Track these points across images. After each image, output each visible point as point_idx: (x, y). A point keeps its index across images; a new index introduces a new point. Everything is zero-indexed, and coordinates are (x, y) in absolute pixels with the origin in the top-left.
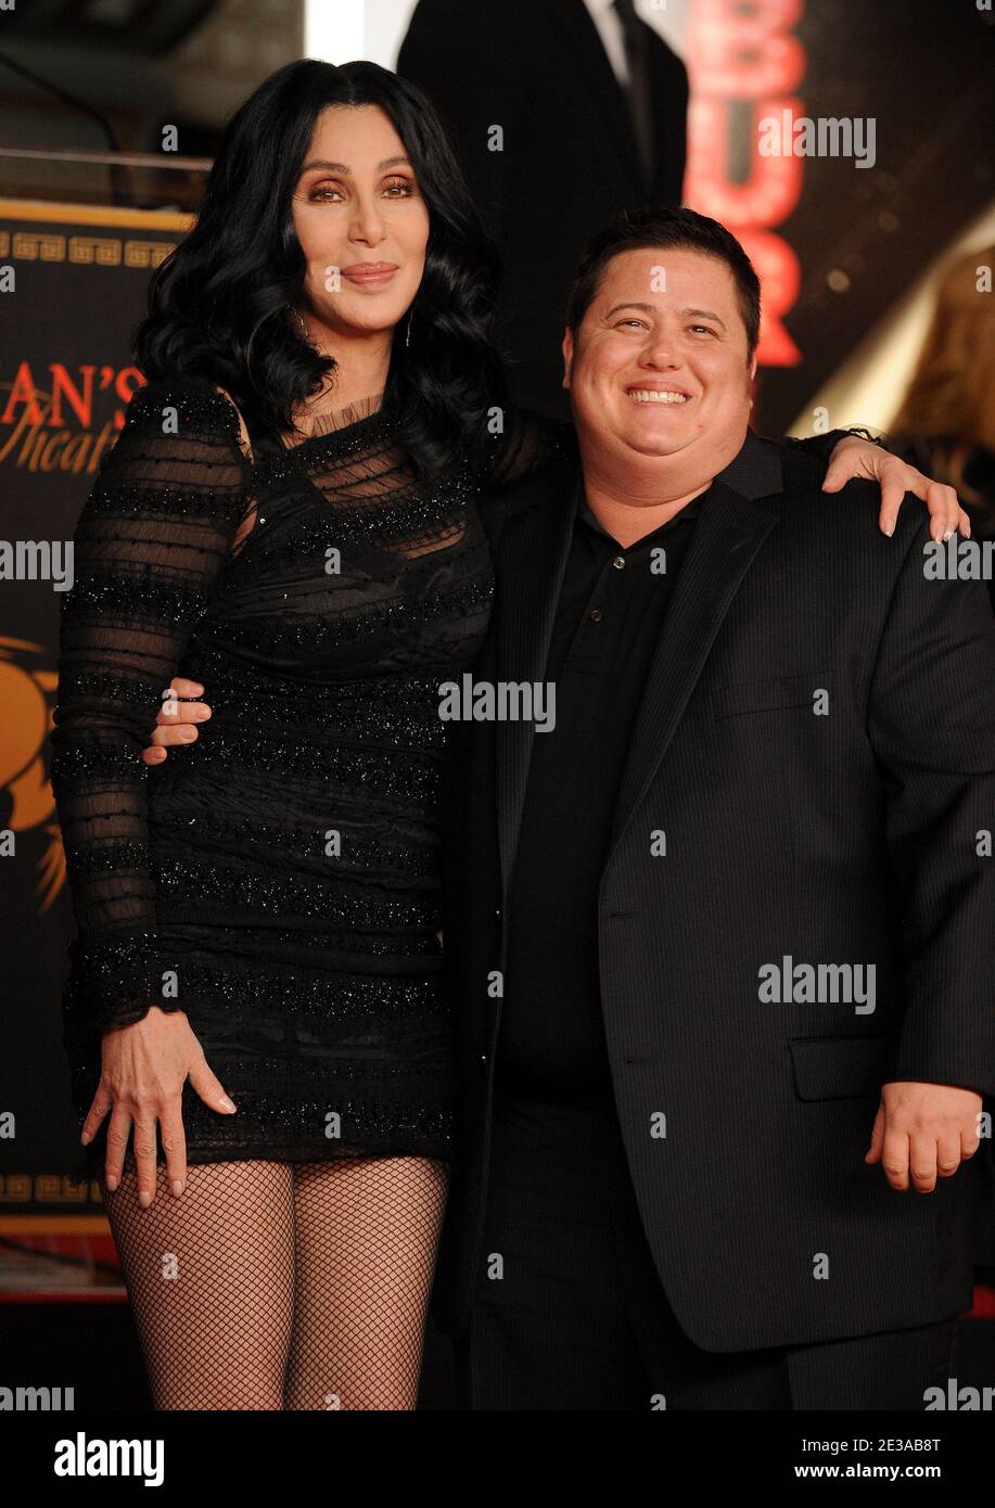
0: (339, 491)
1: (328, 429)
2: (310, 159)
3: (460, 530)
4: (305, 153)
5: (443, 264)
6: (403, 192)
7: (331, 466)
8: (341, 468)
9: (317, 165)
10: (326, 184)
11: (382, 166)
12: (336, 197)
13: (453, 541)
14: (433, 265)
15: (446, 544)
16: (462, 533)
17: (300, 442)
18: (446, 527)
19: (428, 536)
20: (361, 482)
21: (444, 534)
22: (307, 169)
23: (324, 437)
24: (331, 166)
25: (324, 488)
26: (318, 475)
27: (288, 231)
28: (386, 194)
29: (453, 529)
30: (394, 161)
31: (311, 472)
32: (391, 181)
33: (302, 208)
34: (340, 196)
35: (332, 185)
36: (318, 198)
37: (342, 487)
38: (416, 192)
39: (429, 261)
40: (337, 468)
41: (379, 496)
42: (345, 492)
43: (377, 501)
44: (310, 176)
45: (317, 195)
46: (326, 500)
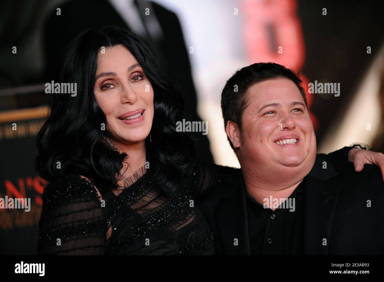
0: (142, 209)
1: (130, 184)
2: (98, 73)
3: (193, 215)
4: (96, 71)
5: (161, 105)
6: (140, 78)
7: (136, 200)
8: (139, 199)
9: (102, 75)
10: (107, 82)
11: (129, 69)
12: (112, 86)
13: (191, 220)
14: (158, 106)
15: (189, 222)
16: (194, 216)
17: (120, 192)
18: (187, 215)
19: (182, 220)
20: (149, 203)
21: (187, 218)
22: (99, 77)
23: (129, 187)
24: (108, 74)
25: (136, 209)
26: (132, 204)
27: (95, 105)
28: (133, 81)
29: (190, 215)
30: (134, 66)
31: (129, 204)
32: (134, 74)
33: (98, 94)
34: (114, 86)
35: (110, 82)
36: (104, 88)
37: (142, 207)
38: (145, 77)
39: (155, 106)
40: (138, 200)
41: (158, 207)
42: (144, 209)
43: (157, 209)
44: (100, 80)
45: (104, 87)
46: (138, 214)
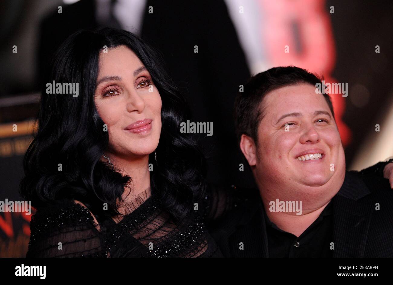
0: (146, 238)
1: (132, 209)
2: (100, 77)
3: (206, 244)
4: (97, 75)
6: (147, 84)
7: (139, 228)
8: (144, 227)
9: (104, 80)
10: (108, 89)
11: (136, 73)
12: (116, 93)
13: (204, 250)
15: (201, 253)
16: (207, 246)
17: (121, 219)
18: (199, 245)
19: (193, 251)
20: (154, 232)
21: (199, 248)
22: (100, 82)
23: (131, 214)
24: (112, 78)
25: (139, 238)
26: (135, 233)
28: (139, 86)
29: (202, 245)
30: (140, 70)
31: (131, 232)
32: (141, 79)
33: (99, 101)
34: (118, 92)
35: (114, 87)
36: (108, 95)
37: (147, 236)
38: (152, 82)
40: (142, 228)
41: (164, 237)
42: (149, 238)
43: (164, 239)
44: (101, 86)
45: (106, 94)
46: (142, 244)
